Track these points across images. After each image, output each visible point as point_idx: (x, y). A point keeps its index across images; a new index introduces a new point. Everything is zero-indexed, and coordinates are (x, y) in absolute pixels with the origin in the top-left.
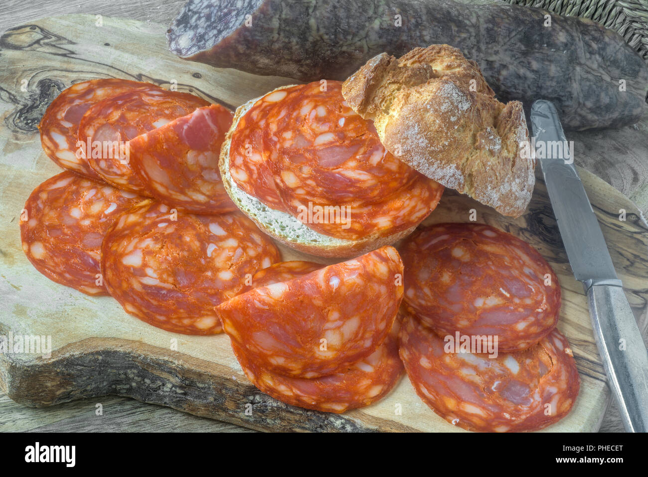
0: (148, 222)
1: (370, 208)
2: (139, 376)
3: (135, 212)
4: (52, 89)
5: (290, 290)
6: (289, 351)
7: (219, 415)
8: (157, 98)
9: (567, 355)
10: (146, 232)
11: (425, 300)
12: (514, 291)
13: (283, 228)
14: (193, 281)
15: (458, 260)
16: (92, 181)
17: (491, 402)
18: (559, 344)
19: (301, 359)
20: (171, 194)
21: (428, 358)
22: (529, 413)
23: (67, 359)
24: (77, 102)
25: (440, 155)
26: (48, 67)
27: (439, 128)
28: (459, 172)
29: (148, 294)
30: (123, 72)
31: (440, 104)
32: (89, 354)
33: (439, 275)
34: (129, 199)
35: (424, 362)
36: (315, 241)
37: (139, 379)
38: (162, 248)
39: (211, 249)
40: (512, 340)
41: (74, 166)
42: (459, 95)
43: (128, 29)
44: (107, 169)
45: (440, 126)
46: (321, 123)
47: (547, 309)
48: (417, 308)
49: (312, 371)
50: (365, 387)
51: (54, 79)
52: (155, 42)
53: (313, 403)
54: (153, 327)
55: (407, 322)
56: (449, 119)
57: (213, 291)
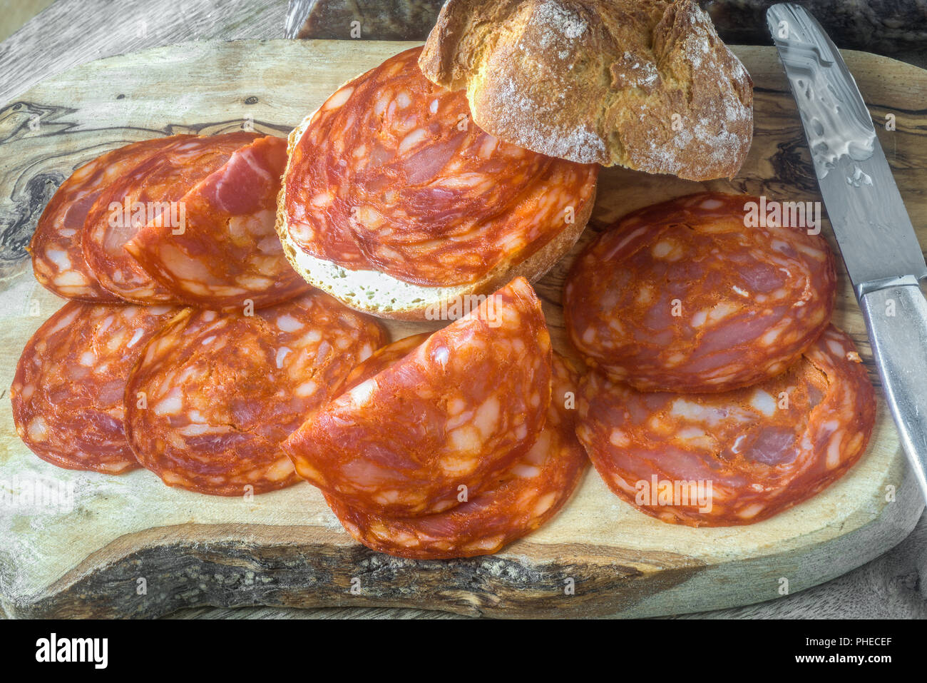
0: (188, 342)
1: (489, 226)
2: (204, 574)
3: (168, 333)
4: (47, 187)
5: (380, 387)
6: (401, 478)
7: (332, 599)
8: (192, 154)
9: (853, 362)
10: (186, 356)
11: (612, 340)
12: (756, 284)
13: (371, 296)
14: (258, 412)
15: (663, 262)
16: (106, 305)
17: (730, 473)
18: (837, 349)
19: (423, 487)
20: (213, 292)
21: (624, 430)
22: (794, 473)
23: (91, 577)
24: (81, 196)
25: (558, 117)
26: (40, 156)
27: (544, 75)
28: (593, 136)
29: (194, 449)
30: (145, 129)
31: (537, 38)
32: (120, 562)
33: (634, 294)
34: (160, 317)
35: (618, 439)
36: (419, 300)
37: (207, 577)
38: (210, 375)
39: (282, 355)
40: (756, 363)
41: (80, 291)
42: (564, 16)
43: (150, 63)
44: (124, 281)
45: (546, 73)
46: (404, 119)
47: (812, 298)
48: (599, 356)
49: (442, 500)
50: (528, 502)
51: (48, 172)
52: (188, 70)
53: (451, 548)
54: (207, 497)
55: (587, 383)
56: (557, 56)
57: (289, 419)
